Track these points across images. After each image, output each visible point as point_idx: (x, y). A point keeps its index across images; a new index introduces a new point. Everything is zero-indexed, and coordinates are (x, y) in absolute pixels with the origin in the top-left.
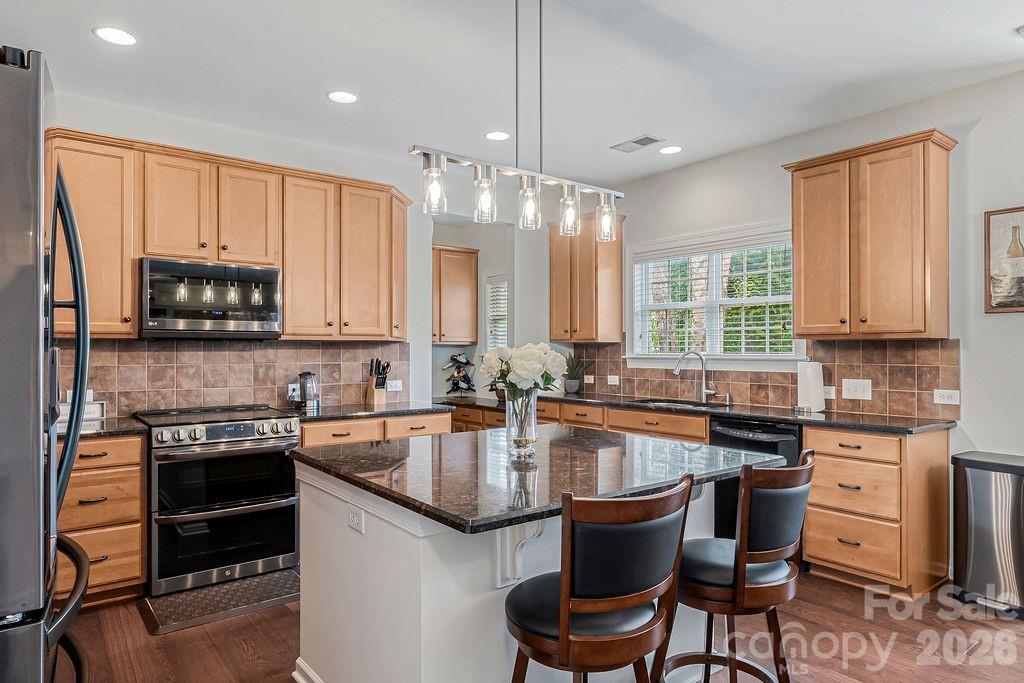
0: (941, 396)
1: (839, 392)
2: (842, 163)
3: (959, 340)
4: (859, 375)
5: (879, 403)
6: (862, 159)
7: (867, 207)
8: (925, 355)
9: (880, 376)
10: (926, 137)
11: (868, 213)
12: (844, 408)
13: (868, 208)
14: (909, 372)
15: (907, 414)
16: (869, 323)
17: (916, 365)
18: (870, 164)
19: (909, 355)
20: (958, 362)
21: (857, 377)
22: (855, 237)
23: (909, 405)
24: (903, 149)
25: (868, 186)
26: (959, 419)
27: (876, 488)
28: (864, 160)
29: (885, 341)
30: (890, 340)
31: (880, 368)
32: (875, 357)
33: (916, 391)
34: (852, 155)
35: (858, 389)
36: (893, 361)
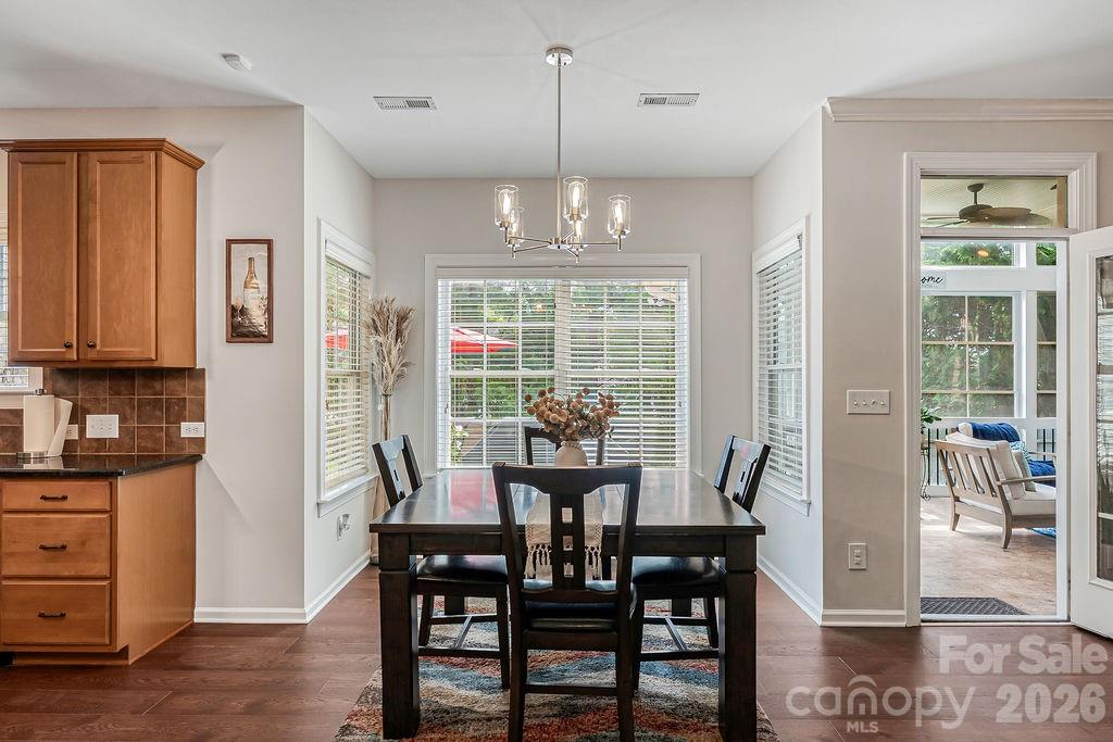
0: (188, 429)
1: (82, 431)
2: (68, 155)
3: (204, 369)
4: (105, 409)
5: (127, 440)
6: (92, 154)
7: (97, 210)
8: (172, 384)
9: (129, 411)
10: (157, 146)
11: (98, 220)
12: (88, 449)
13: (98, 213)
14: (156, 404)
15: (155, 451)
16: (98, 348)
17: (164, 397)
18: (101, 162)
19: (157, 386)
20: (203, 392)
21: (104, 412)
22: (83, 245)
23: (157, 440)
24: (134, 154)
25: (98, 188)
26: (204, 452)
27: (83, 544)
28: (94, 156)
29: (133, 370)
30: (139, 369)
31: (127, 401)
32: (122, 388)
33: (164, 425)
34: (81, 148)
35: (104, 426)
36: (141, 394)
